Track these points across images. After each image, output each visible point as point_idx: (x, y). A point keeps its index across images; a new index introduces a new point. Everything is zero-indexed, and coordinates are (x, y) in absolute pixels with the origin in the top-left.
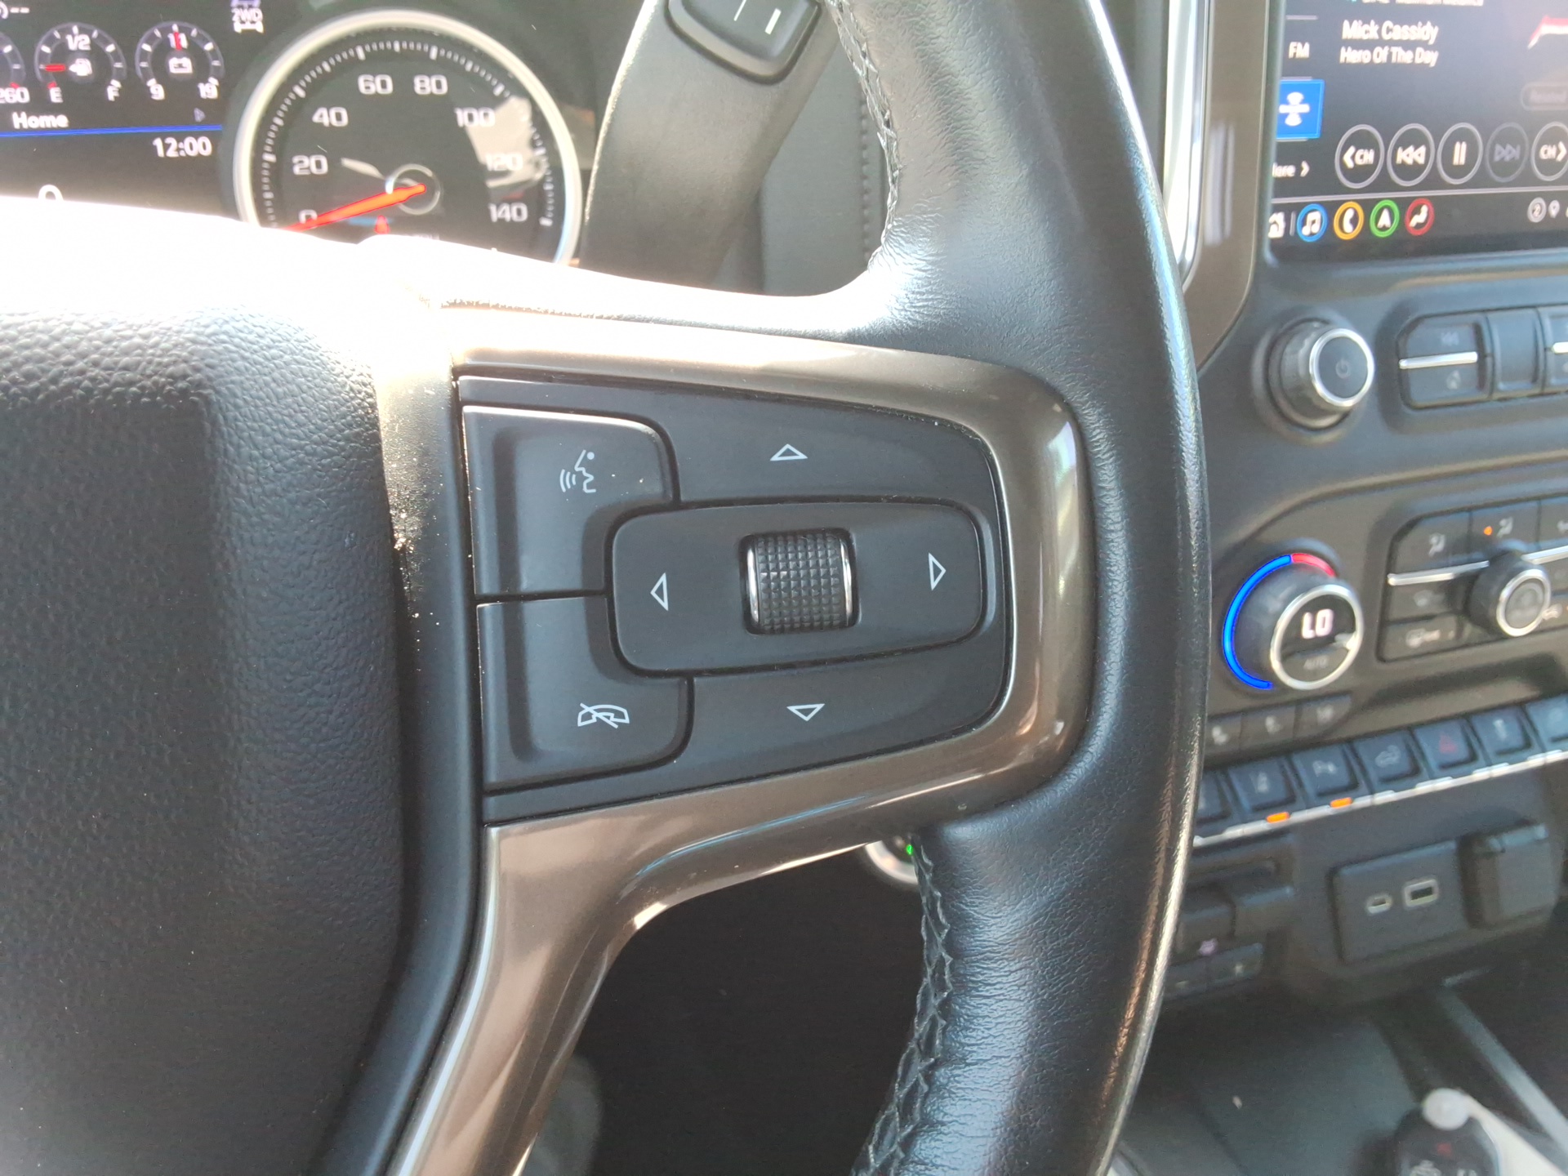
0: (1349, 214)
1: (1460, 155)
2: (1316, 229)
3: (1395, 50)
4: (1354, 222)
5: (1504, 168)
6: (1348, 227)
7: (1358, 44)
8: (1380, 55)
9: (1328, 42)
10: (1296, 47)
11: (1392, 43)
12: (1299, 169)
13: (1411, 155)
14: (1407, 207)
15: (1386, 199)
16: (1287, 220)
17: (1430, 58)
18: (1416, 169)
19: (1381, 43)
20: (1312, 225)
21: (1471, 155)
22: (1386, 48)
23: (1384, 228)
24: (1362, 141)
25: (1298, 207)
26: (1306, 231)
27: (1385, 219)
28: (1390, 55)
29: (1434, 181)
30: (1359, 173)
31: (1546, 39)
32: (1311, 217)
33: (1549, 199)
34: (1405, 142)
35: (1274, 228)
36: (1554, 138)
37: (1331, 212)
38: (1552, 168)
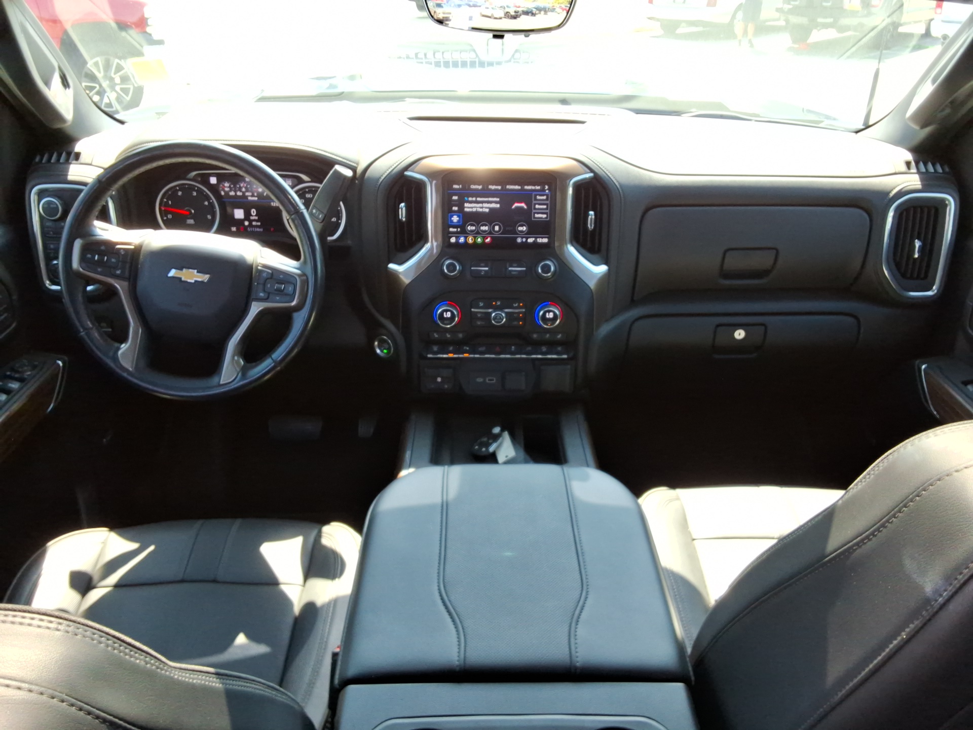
0: (470, 239)
1: (497, 228)
2: (463, 241)
3: (478, 209)
4: (472, 239)
5: (509, 231)
6: (470, 241)
7: (469, 207)
8: (474, 210)
9: (461, 207)
10: (454, 208)
12: (457, 230)
13: (484, 228)
14: (484, 238)
15: (479, 236)
16: (456, 239)
17: (487, 210)
18: (485, 231)
19: (474, 207)
20: (462, 240)
21: (500, 228)
22: (476, 208)
23: (479, 242)
24: (472, 225)
25: (458, 237)
26: (460, 241)
27: (479, 240)
29: (490, 233)
30: (472, 231)
31: (517, 208)
32: (461, 238)
33: (522, 238)
34: (483, 225)
35: (453, 240)
36: (522, 226)
37: (466, 238)
38: (522, 232)
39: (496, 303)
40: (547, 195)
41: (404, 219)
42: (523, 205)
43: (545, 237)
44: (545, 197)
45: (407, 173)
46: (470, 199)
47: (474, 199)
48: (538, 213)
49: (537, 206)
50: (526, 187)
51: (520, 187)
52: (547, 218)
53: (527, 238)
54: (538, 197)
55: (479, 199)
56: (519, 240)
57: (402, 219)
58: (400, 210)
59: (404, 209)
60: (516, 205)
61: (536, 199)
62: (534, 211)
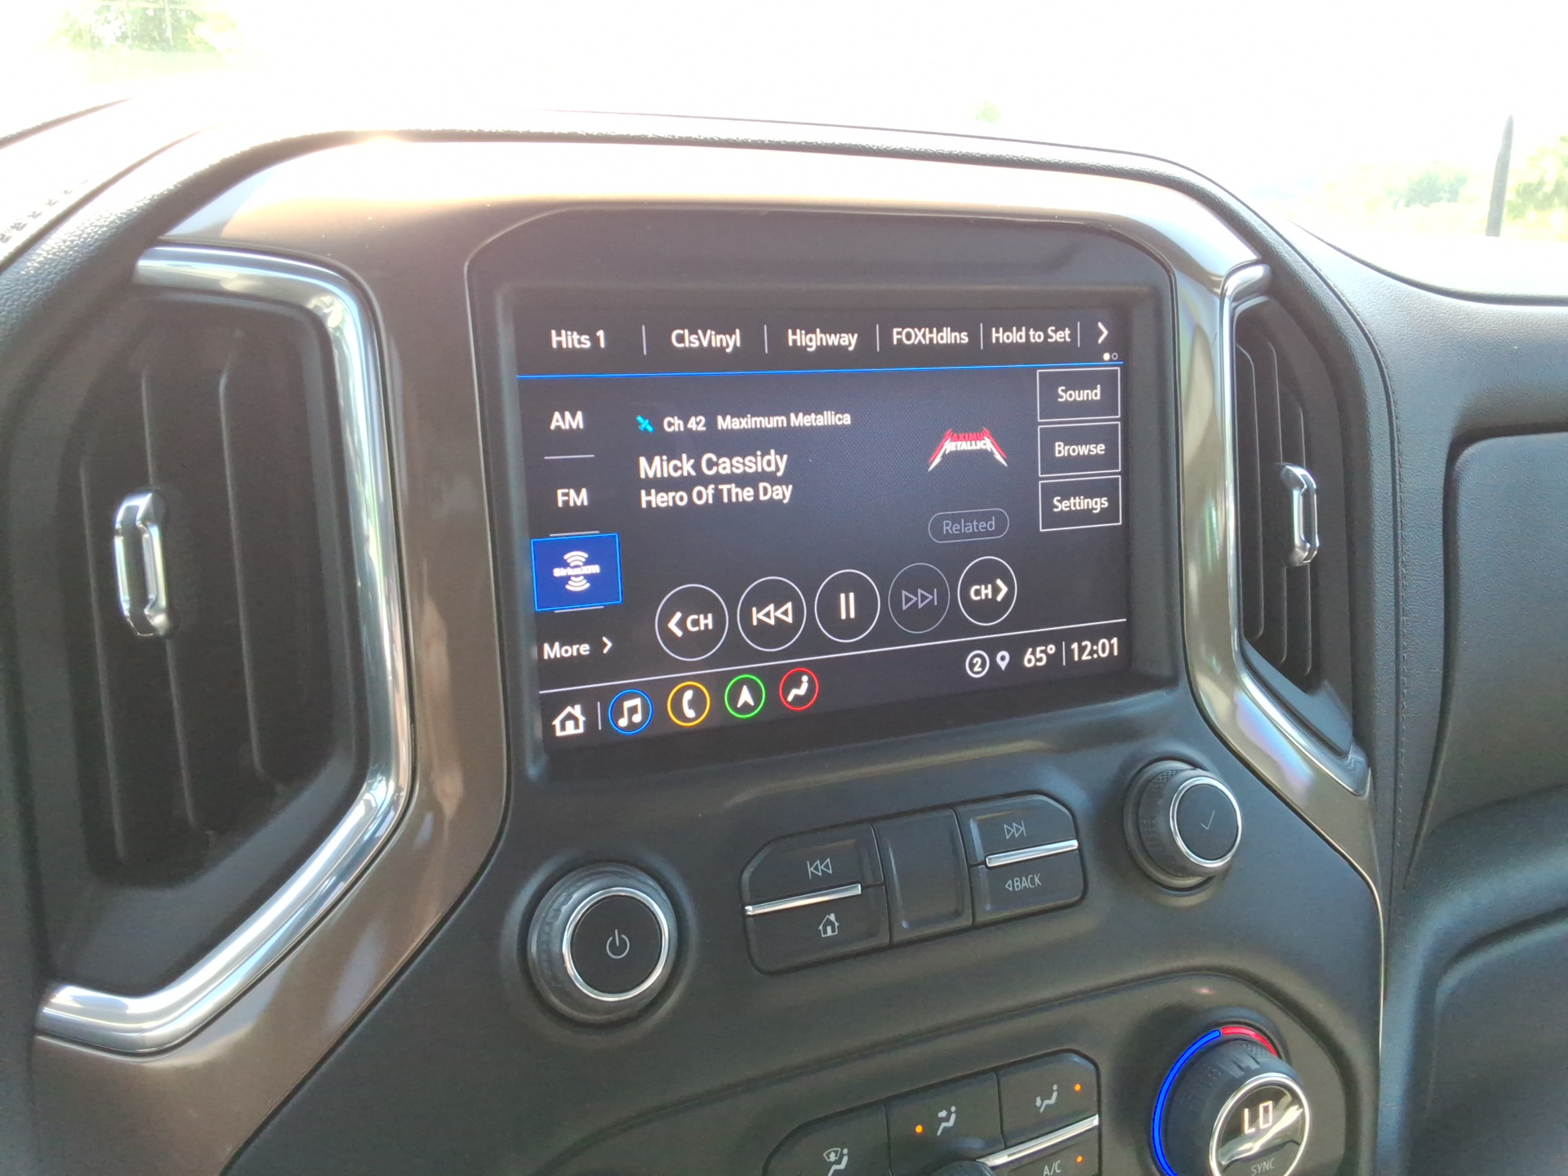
0: (688, 695)
1: (848, 607)
2: (638, 718)
3: (724, 487)
4: (697, 703)
5: (919, 618)
6: (690, 713)
7: (664, 484)
8: (703, 497)
9: (616, 485)
10: (567, 495)
11: (719, 479)
12: (597, 646)
13: (769, 615)
14: (779, 680)
15: (744, 670)
16: (589, 712)
17: (782, 493)
18: (781, 631)
19: (704, 481)
20: (632, 713)
21: (865, 604)
22: (712, 486)
23: (746, 708)
24: (694, 603)
25: (604, 695)
26: (623, 722)
27: (746, 696)
28: (718, 494)
29: (812, 642)
30: (696, 642)
31: (949, 458)
32: (626, 704)
33: (992, 648)
34: (760, 598)
35: (570, 724)
36: (985, 574)
37: (656, 695)
38: (988, 609)
39: (932, 1123)
40: (1107, 380)
41: (159, 620)
42: (986, 444)
43: (1108, 632)
44: (1095, 394)
45: (151, 265)
46: (673, 424)
47: (697, 424)
48: (1067, 491)
49: (1061, 450)
50: (999, 336)
51: (963, 338)
52: (1108, 514)
53: (1017, 648)
54: (1066, 396)
55: (725, 423)
56: (976, 666)
57: (143, 623)
58: (119, 544)
59: (153, 537)
60: (949, 446)
61: (1054, 408)
62: (1045, 479)
